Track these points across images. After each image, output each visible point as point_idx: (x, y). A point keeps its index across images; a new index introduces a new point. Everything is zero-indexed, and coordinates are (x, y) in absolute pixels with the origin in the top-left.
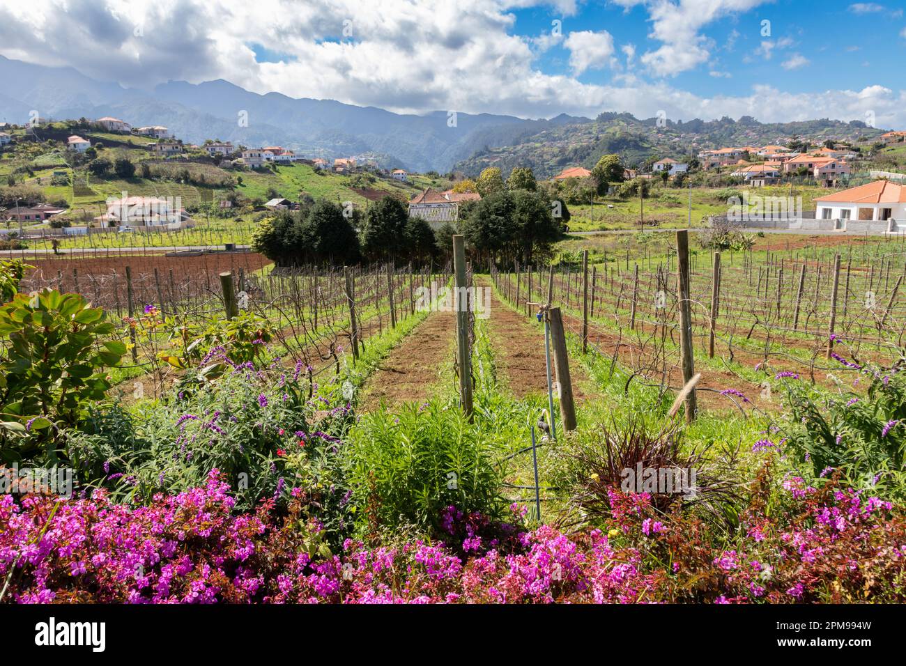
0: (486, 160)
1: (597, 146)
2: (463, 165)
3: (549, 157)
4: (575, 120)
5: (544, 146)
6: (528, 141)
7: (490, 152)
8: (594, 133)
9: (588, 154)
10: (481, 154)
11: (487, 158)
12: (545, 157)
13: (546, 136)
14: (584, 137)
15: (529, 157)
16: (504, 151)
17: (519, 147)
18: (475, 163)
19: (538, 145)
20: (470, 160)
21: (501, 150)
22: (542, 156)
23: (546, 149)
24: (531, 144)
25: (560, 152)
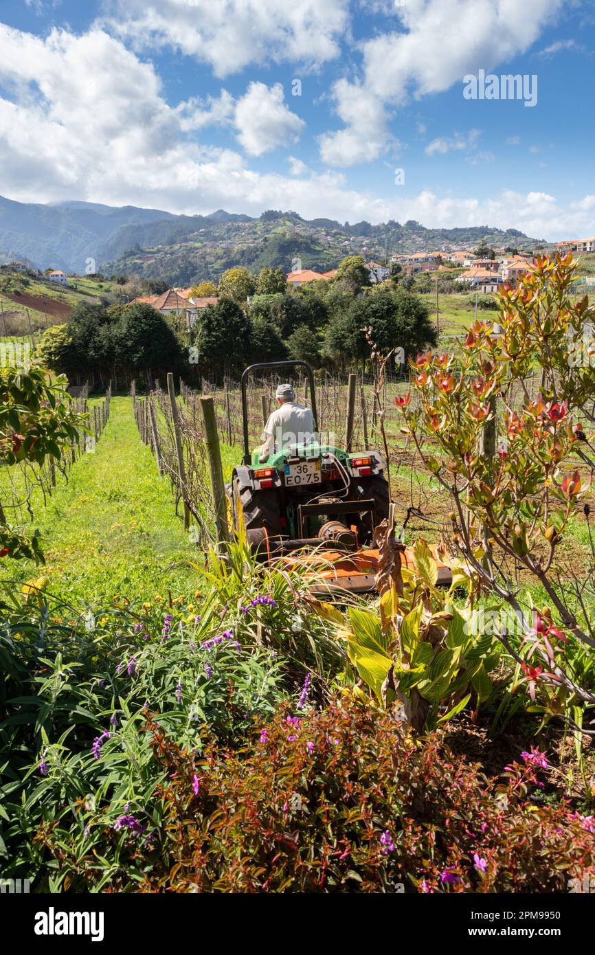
0: (139, 261)
1: (266, 247)
2: (111, 266)
3: (213, 259)
4: (235, 218)
5: (205, 246)
6: (186, 240)
7: (142, 252)
8: (259, 232)
9: (257, 257)
10: (132, 254)
11: (140, 258)
12: (208, 259)
13: (205, 234)
14: (249, 237)
15: (190, 259)
16: (159, 251)
17: (176, 247)
18: (125, 265)
19: (198, 245)
20: (119, 261)
21: (155, 249)
22: (204, 258)
23: (208, 250)
24: (190, 244)
25: (225, 253)
